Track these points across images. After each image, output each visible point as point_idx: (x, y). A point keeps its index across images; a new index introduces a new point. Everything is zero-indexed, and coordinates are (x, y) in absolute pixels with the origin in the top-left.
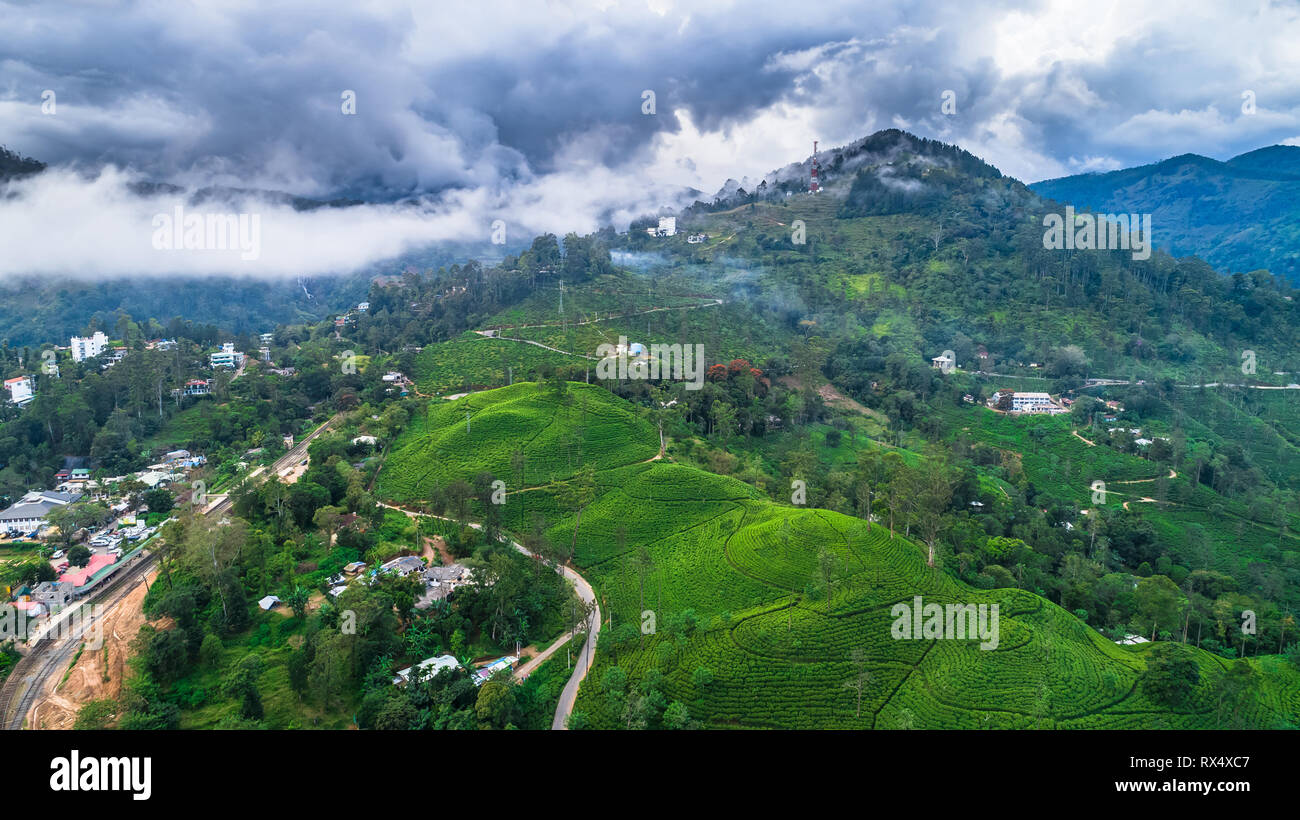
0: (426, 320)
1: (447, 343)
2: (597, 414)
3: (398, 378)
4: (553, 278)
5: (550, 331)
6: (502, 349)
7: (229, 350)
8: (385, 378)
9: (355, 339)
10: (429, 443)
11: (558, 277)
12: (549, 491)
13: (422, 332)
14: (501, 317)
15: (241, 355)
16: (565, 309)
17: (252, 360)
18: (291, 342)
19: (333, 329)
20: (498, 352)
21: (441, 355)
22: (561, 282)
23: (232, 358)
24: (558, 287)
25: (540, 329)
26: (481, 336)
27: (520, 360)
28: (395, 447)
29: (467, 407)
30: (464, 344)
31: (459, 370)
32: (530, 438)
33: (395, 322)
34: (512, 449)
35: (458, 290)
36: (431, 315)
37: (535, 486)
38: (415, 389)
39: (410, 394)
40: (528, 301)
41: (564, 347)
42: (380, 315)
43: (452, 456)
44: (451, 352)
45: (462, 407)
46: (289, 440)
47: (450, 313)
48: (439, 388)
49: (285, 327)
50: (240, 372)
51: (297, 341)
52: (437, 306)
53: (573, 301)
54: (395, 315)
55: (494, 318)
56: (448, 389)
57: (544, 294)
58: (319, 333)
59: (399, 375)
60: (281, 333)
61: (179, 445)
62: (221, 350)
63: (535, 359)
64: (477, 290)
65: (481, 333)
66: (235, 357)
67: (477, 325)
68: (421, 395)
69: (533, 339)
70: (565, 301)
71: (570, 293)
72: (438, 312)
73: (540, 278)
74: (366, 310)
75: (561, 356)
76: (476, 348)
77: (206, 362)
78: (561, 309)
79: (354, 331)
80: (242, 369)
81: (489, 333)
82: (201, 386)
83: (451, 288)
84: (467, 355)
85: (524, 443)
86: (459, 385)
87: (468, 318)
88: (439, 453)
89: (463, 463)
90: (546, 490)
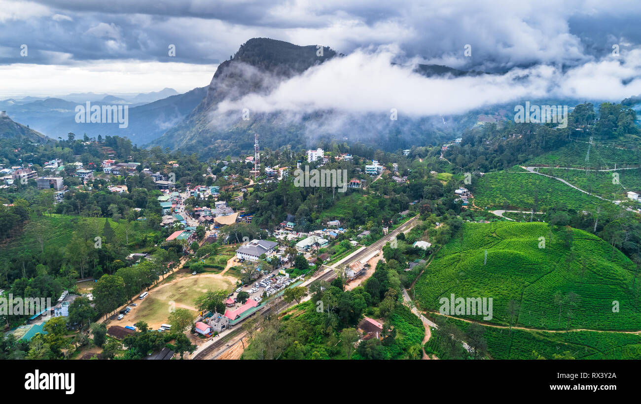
0: (492, 154)
1: (501, 172)
2: (595, 273)
3: (465, 192)
4: (585, 134)
5: (576, 173)
6: (538, 182)
7: (375, 165)
8: (457, 191)
9: (450, 160)
10: (458, 261)
11: (589, 134)
12: (537, 336)
13: (487, 163)
14: (541, 159)
15: (381, 167)
16: (591, 158)
17: (387, 171)
18: (417, 156)
19: (439, 153)
20: (534, 184)
21: (496, 179)
22: (591, 138)
23: (376, 169)
24: (588, 141)
25: (568, 171)
26: (524, 170)
27: (548, 192)
28: (439, 255)
29: (494, 235)
30: (512, 174)
31: (505, 193)
32: (531, 281)
33: (474, 153)
34: (515, 286)
35: (517, 136)
36: (496, 151)
37: (526, 327)
38: (473, 202)
39: (470, 205)
40: (564, 149)
41: (584, 188)
42: (466, 147)
43: (470, 280)
44: (502, 179)
45: (491, 235)
46: (386, 230)
47: (507, 152)
48: (488, 204)
49: (416, 148)
50: (379, 177)
51: (421, 156)
52: (500, 147)
53: (598, 153)
54: (475, 148)
55: (537, 159)
56: (494, 206)
57: (576, 146)
58: (432, 153)
59: (466, 190)
60: (414, 150)
61: (337, 217)
62: (371, 164)
63: (560, 193)
64: (529, 138)
65: (524, 167)
66: (378, 168)
67: (524, 162)
68: (476, 207)
69: (562, 177)
70: (591, 152)
71: (597, 147)
72: (500, 150)
73: (575, 134)
74: (460, 143)
75: (581, 193)
76: (519, 179)
77: (363, 170)
78: (587, 158)
79: (450, 155)
80: (381, 175)
81: (531, 169)
82: (358, 184)
83: (512, 135)
84: (513, 182)
85: (527, 283)
86: (502, 204)
87: (519, 156)
88: (461, 274)
89: (475, 289)
90: (534, 334)
